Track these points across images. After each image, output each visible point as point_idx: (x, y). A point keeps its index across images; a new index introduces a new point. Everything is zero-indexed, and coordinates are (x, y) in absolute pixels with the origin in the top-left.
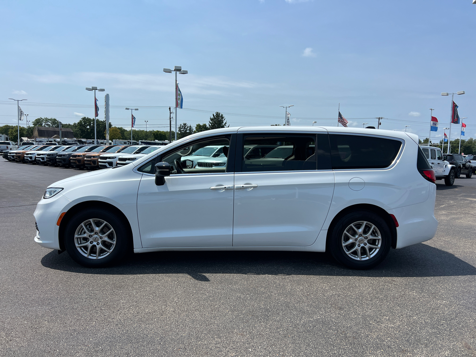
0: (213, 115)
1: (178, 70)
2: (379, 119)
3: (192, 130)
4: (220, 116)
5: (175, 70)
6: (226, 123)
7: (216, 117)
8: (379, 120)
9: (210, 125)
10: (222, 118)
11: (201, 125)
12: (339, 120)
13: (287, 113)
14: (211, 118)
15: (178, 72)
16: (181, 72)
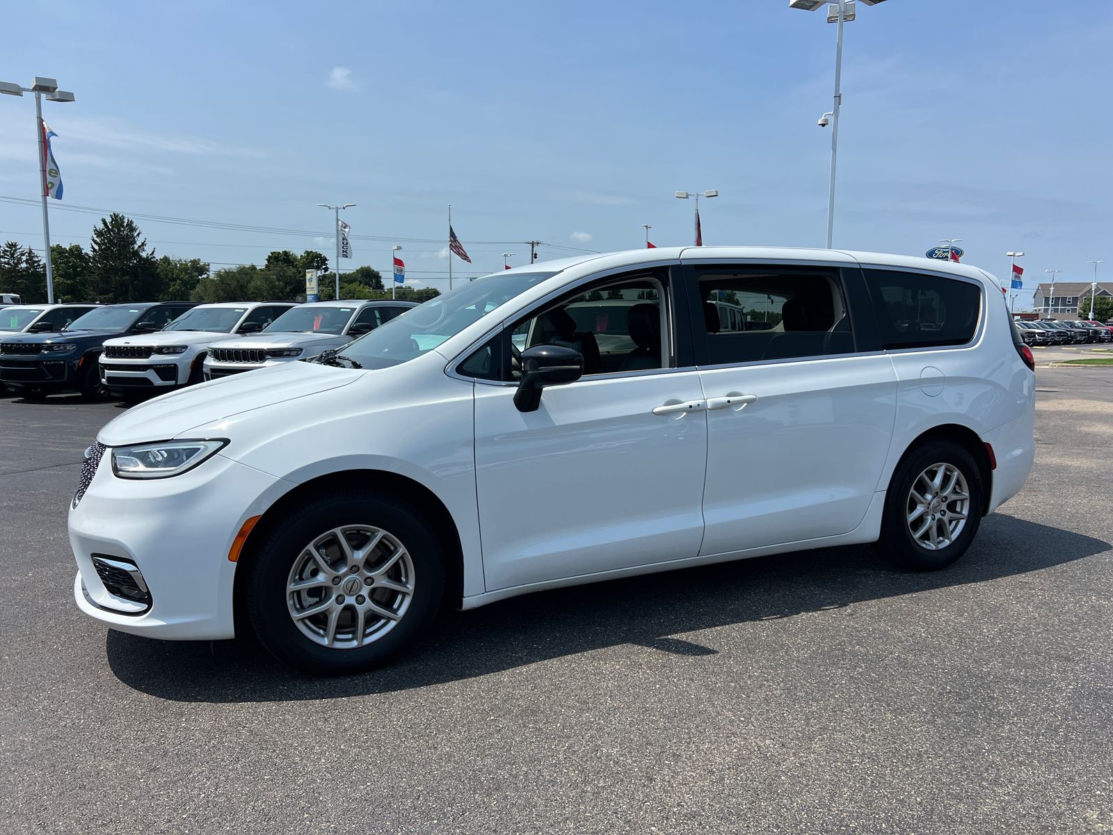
0: (104, 222)
1: (45, 88)
2: (533, 245)
3: (37, 262)
4: (125, 224)
5: (34, 89)
6: (143, 244)
7: (113, 227)
8: (533, 248)
9: (97, 247)
10: (132, 229)
11: (65, 249)
12: (451, 245)
13: (340, 223)
14: (96, 230)
15: (43, 96)
16: (53, 96)
